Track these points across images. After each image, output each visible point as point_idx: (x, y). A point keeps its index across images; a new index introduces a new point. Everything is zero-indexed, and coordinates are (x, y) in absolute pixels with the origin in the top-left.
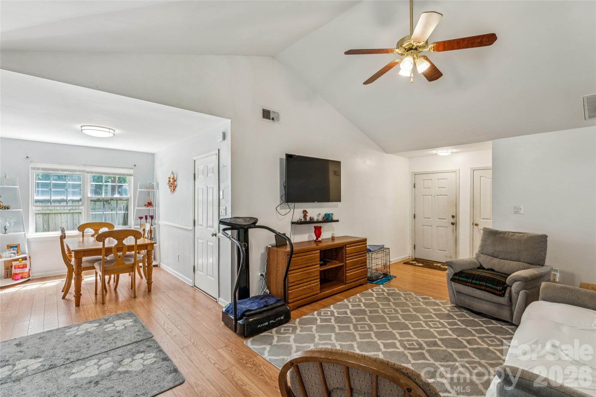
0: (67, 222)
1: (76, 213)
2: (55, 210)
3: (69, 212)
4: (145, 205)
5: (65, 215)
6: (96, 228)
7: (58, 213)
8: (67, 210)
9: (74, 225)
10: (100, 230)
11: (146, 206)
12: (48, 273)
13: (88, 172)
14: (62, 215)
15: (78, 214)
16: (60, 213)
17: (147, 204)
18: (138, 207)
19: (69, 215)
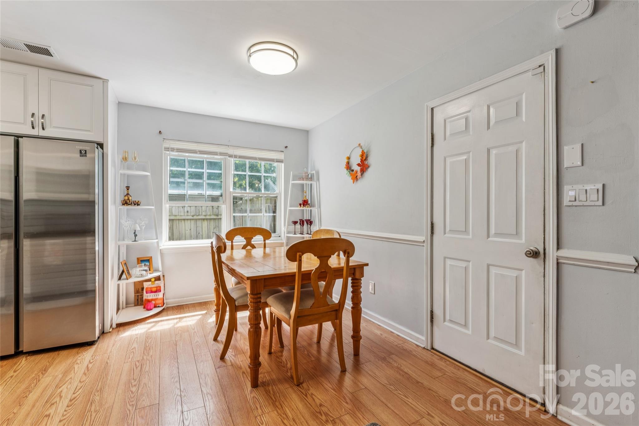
0: (190, 230)
1: (199, 219)
2: (179, 215)
3: (192, 218)
4: (300, 205)
5: (189, 221)
6: (249, 236)
7: (182, 219)
8: (190, 215)
9: (198, 233)
10: (253, 238)
11: (302, 206)
12: (185, 299)
13: (231, 156)
14: (186, 221)
15: (201, 220)
16: (184, 220)
17: (301, 202)
18: (291, 206)
19: (193, 222)
